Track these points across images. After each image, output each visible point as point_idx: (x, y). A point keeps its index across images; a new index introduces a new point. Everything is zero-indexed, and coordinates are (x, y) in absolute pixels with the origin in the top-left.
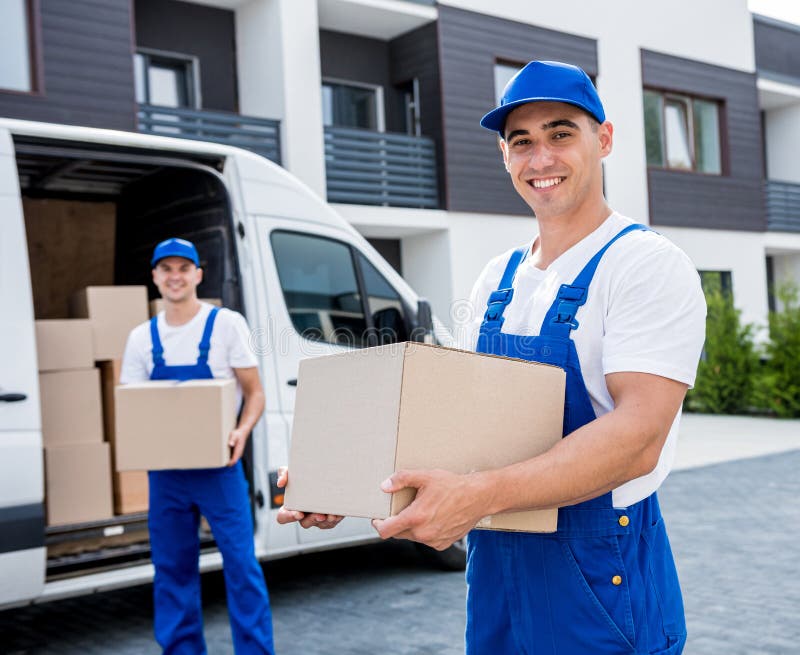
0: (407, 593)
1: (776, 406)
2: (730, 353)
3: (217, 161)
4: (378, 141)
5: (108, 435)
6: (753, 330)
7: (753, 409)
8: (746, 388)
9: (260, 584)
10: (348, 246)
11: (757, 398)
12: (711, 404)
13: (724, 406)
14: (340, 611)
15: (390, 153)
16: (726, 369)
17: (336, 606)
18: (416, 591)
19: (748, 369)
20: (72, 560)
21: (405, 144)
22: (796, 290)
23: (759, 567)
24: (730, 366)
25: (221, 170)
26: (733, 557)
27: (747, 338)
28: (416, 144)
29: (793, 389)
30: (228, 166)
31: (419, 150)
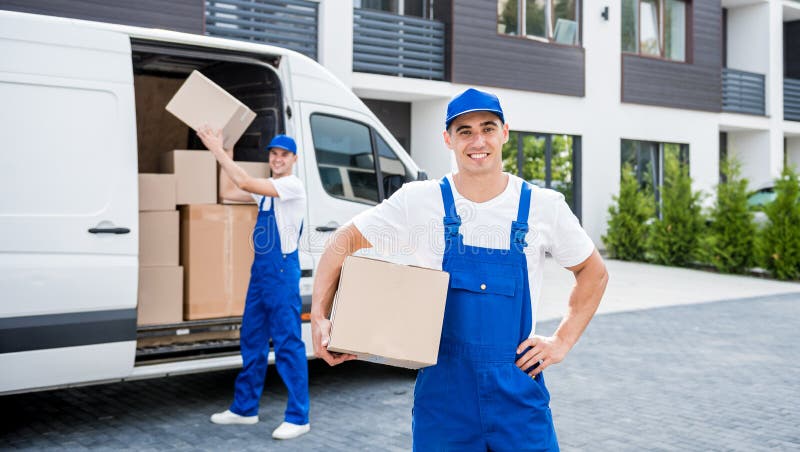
0: (396, 394)
1: (716, 262)
2: (681, 215)
3: (274, 59)
4: (397, 22)
5: (183, 260)
6: (701, 197)
7: (697, 262)
8: (692, 245)
9: (304, 375)
10: (368, 126)
11: (700, 254)
12: (663, 257)
13: (673, 259)
14: (344, 403)
15: (406, 32)
16: (676, 228)
17: (343, 400)
18: (403, 393)
19: (695, 229)
20: (152, 351)
21: (420, 26)
22: (738, 166)
23: (665, 392)
24: (680, 226)
25: (276, 66)
26: (650, 383)
27: (696, 203)
28: (429, 26)
29: (731, 249)
30: (282, 63)
31: (431, 31)
